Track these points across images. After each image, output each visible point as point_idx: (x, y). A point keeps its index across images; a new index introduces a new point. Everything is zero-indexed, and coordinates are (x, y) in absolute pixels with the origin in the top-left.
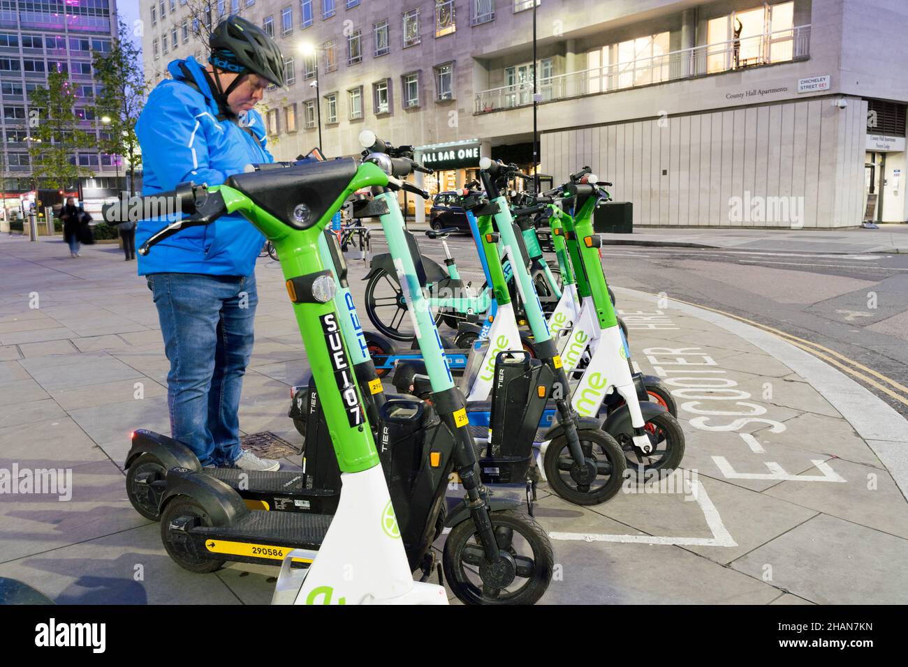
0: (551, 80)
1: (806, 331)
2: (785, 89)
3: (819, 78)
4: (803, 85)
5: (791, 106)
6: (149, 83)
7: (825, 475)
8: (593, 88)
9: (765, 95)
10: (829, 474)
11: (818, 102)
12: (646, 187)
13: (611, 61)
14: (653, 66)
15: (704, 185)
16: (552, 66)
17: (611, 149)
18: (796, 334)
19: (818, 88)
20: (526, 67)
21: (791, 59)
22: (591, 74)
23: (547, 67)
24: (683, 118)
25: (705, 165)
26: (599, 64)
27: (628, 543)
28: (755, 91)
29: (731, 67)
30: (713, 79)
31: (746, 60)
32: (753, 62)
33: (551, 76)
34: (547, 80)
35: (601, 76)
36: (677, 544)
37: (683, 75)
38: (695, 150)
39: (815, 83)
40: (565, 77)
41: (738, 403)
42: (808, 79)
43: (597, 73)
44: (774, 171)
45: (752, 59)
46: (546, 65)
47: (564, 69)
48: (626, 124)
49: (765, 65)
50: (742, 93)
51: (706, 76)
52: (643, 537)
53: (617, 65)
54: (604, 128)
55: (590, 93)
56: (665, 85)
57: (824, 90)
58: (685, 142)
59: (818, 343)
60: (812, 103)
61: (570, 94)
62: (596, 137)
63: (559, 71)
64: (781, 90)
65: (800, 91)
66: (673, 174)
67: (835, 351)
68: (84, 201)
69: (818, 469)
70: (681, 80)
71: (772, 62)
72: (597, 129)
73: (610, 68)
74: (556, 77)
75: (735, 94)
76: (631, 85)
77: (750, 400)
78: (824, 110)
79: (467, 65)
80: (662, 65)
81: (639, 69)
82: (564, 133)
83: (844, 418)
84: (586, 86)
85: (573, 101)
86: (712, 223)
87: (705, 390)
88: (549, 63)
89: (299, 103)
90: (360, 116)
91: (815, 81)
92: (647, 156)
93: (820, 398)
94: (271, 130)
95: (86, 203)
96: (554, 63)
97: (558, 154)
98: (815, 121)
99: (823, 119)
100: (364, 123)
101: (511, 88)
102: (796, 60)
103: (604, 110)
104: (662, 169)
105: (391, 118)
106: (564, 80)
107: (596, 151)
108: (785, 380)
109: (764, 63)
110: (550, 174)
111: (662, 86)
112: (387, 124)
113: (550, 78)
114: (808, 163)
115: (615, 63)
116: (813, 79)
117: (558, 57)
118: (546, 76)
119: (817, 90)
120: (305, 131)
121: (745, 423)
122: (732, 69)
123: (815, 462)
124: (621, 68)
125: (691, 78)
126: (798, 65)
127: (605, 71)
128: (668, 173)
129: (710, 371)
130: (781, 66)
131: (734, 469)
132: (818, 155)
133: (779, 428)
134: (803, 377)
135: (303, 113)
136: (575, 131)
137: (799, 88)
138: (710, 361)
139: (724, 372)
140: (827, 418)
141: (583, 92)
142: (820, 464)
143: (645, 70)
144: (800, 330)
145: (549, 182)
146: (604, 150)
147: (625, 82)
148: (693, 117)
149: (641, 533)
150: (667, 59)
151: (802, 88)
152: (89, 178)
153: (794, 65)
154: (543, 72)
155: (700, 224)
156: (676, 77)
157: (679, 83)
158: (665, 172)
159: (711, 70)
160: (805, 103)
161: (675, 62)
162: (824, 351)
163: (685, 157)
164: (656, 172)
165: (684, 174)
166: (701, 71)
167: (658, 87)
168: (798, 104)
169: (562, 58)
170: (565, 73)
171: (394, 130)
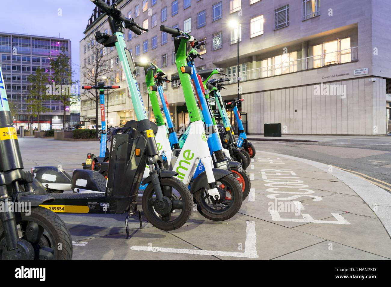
0: (246, 72)
1: (352, 167)
2: (348, 74)
3: (363, 69)
4: (356, 72)
5: (351, 81)
6: (74, 71)
7: (337, 221)
8: (264, 75)
9: (339, 77)
10: (341, 220)
11: (363, 79)
12: (288, 117)
13: (272, 63)
14: (290, 66)
15: (314, 116)
16: (246, 67)
17: (272, 101)
18: (346, 168)
19: (363, 73)
20: (235, 67)
21: (350, 61)
22: (263, 69)
23: (244, 67)
24: (303, 87)
25: (314, 107)
26: (267, 65)
27: (181, 254)
28: (335, 75)
29: (324, 65)
30: (316, 70)
31: (330, 62)
32: (334, 63)
33: (246, 70)
34: (245, 72)
35: (267, 70)
36: (215, 255)
37: (303, 69)
38: (309, 101)
39: (361, 71)
40: (252, 71)
41: (300, 189)
42: (358, 70)
43: (266, 69)
44: (345, 110)
45: (333, 62)
46: (244, 66)
47: (251, 68)
48: (279, 90)
49: (339, 64)
50: (329, 76)
51: (313, 69)
52: (196, 250)
53: (275, 65)
54: (269, 92)
55: (263, 77)
56: (295, 73)
57: (366, 74)
58: (304, 98)
59: (356, 171)
60: (360, 80)
61: (254, 78)
62: (265, 96)
63: (249, 69)
64: (346, 74)
65: (355, 75)
66: (300, 112)
67: (364, 174)
68: (52, 125)
69: (335, 218)
70: (302, 71)
71: (342, 63)
72: (266, 92)
73: (272, 67)
74: (248, 71)
75: (326, 77)
76: (281, 74)
77: (307, 188)
78: (366, 83)
79: (211, 66)
80: (293, 65)
81: (284, 67)
82: (252, 94)
83: (359, 196)
84: (261, 74)
85: (255, 81)
86: (318, 133)
87: (284, 184)
88: (245, 65)
89: (141, 83)
90: (166, 88)
91: (361, 70)
92: (288, 104)
93: (348, 188)
94: (129, 95)
95: (53, 126)
96: (247, 65)
97: (249, 103)
98: (362, 88)
99: (366, 87)
100: (167, 91)
101: (229, 76)
102: (353, 62)
103: (268, 84)
104: (295, 109)
105: (179, 89)
106: (252, 72)
107: (265, 102)
108: (331, 181)
109: (338, 63)
110: (246, 112)
111: (293, 74)
112: (177, 91)
113: (246, 71)
114: (360, 106)
115: (274, 64)
116: (360, 69)
117: (249, 63)
118: (244, 70)
119: (362, 74)
120: (143, 95)
121: (299, 197)
122: (324, 66)
123: (333, 214)
124: (276, 67)
125: (306, 70)
126: (353, 63)
127: (269, 68)
128: (297, 111)
129: (291, 177)
130: (346, 64)
131: (280, 216)
132: (364, 103)
133: (318, 199)
134: (341, 180)
135: (143, 88)
136: (256, 93)
137: (354, 74)
138: (294, 174)
139: (299, 178)
140: (348, 196)
141: (260, 77)
142: (336, 215)
143: (287, 68)
144: (349, 167)
145: (245, 116)
146: (269, 101)
147: (278, 72)
148: (308, 87)
149: (196, 248)
150: (296, 63)
151: (355, 73)
152: (55, 115)
153: (351, 64)
154: (243, 69)
155: (312, 134)
156: (300, 70)
157: (301, 72)
158: (296, 111)
159: (315, 67)
160: (357, 80)
161: (299, 63)
162: (358, 174)
163: (304, 104)
164: (292, 111)
165: (305, 111)
166: (311, 67)
167: (292, 74)
168: (354, 81)
169: (251, 63)
170: (252, 69)
171: (180, 94)
